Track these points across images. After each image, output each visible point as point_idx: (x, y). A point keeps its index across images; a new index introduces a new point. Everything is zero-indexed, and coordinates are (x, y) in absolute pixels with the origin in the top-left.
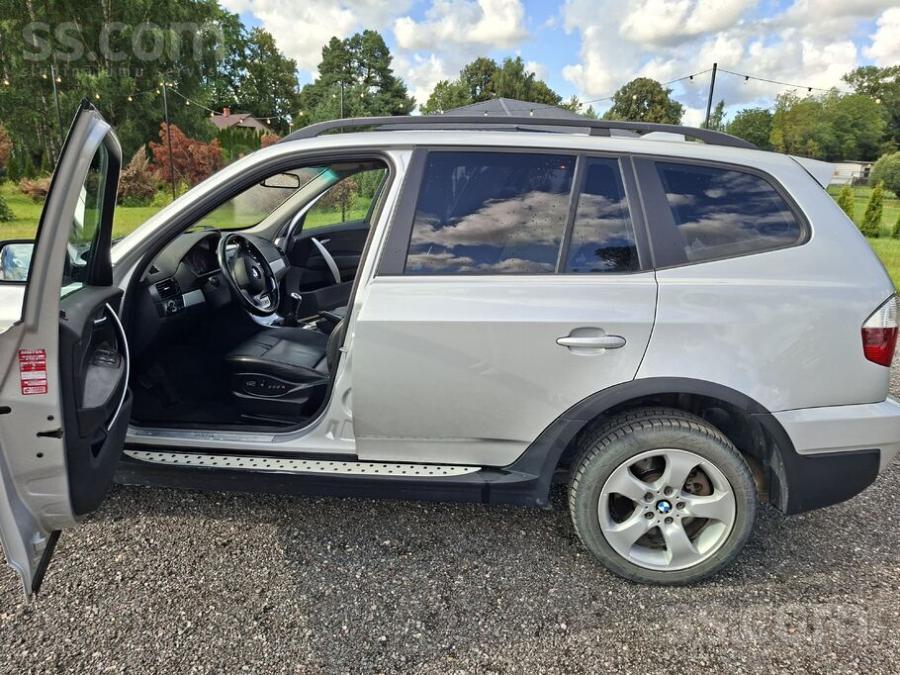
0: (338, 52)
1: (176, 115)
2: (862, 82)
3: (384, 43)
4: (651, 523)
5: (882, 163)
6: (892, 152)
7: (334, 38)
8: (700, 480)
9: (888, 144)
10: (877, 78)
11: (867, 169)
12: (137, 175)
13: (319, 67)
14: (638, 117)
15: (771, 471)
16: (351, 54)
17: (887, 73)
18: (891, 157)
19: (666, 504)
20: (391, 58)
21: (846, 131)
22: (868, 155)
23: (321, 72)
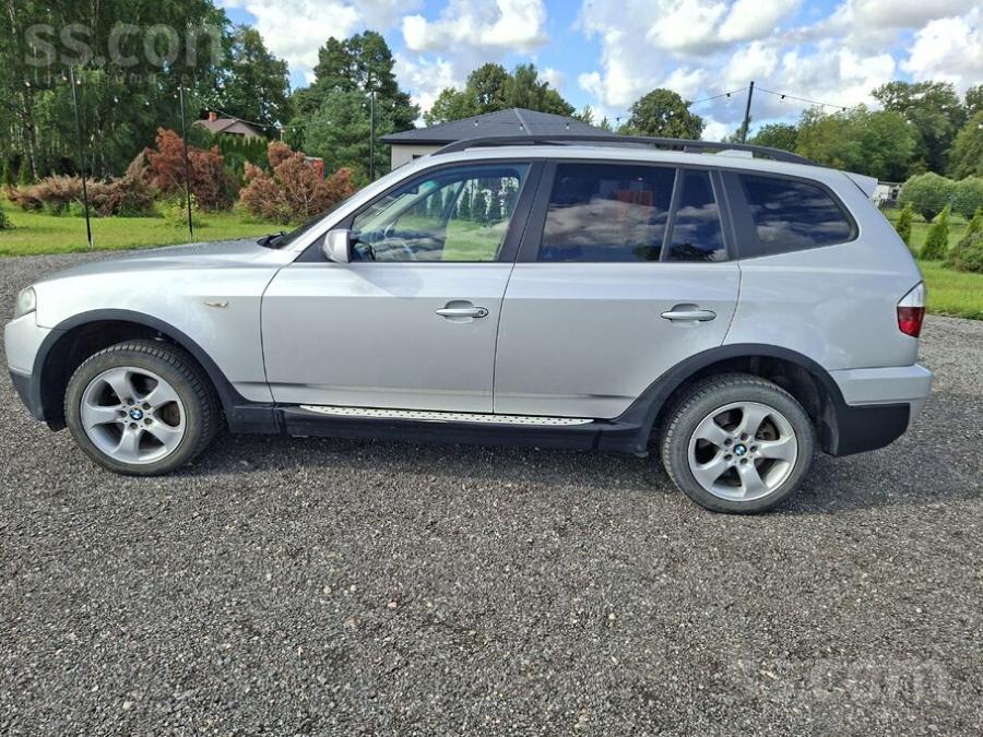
0: (336, 54)
1: (168, 119)
2: (891, 99)
3: (386, 46)
4: (730, 464)
5: (910, 184)
6: (921, 173)
7: (332, 39)
8: (769, 429)
9: (917, 164)
10: (907, 95)
11: (895, 191)
12: (134, 184)
13: (315, 69)
14: (656, 131)
15: (824, 424)
16: (350, 56)
17: (917, 88)
18: (920, 178)
19: (742, 448)
20: (393, 62)
21: (874, 150)
22: (897, 176)
23: (317, 75)
